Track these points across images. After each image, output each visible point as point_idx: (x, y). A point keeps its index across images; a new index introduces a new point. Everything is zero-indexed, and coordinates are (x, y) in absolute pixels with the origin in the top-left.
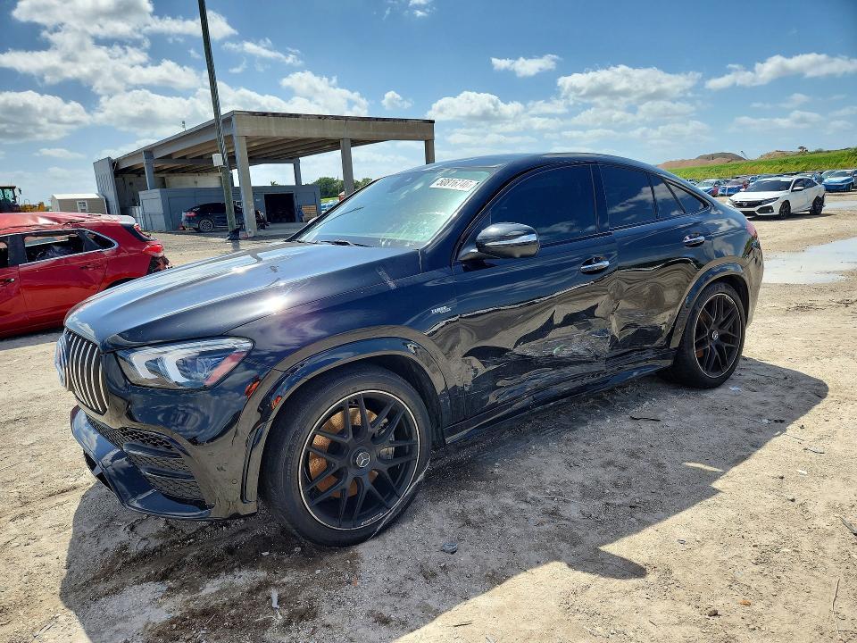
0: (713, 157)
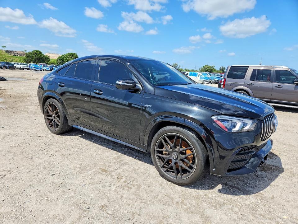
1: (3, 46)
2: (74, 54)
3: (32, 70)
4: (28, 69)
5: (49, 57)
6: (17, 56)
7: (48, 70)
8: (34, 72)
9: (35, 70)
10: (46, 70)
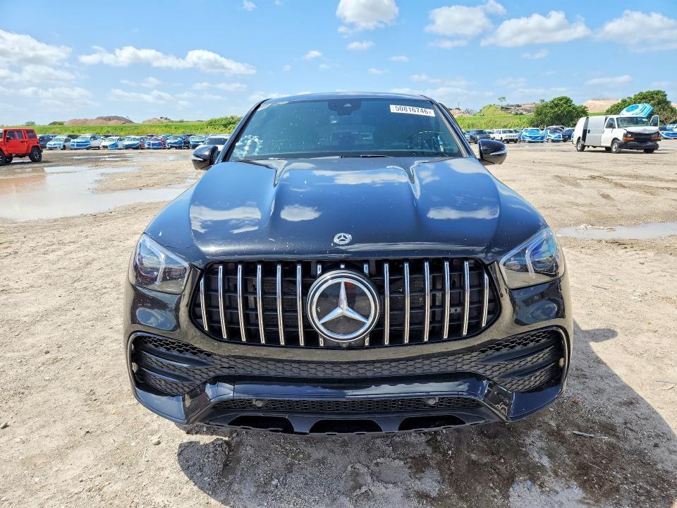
0: (109, 119)
1: (500, 97)
2: (658, 93)
3: (524, 141)
4: (515, 141)
5: (585, 107)
6: (521, 114)
7: (558, 141)
8: (527, 146)
9: (530, 142)
10: (553, 141)
